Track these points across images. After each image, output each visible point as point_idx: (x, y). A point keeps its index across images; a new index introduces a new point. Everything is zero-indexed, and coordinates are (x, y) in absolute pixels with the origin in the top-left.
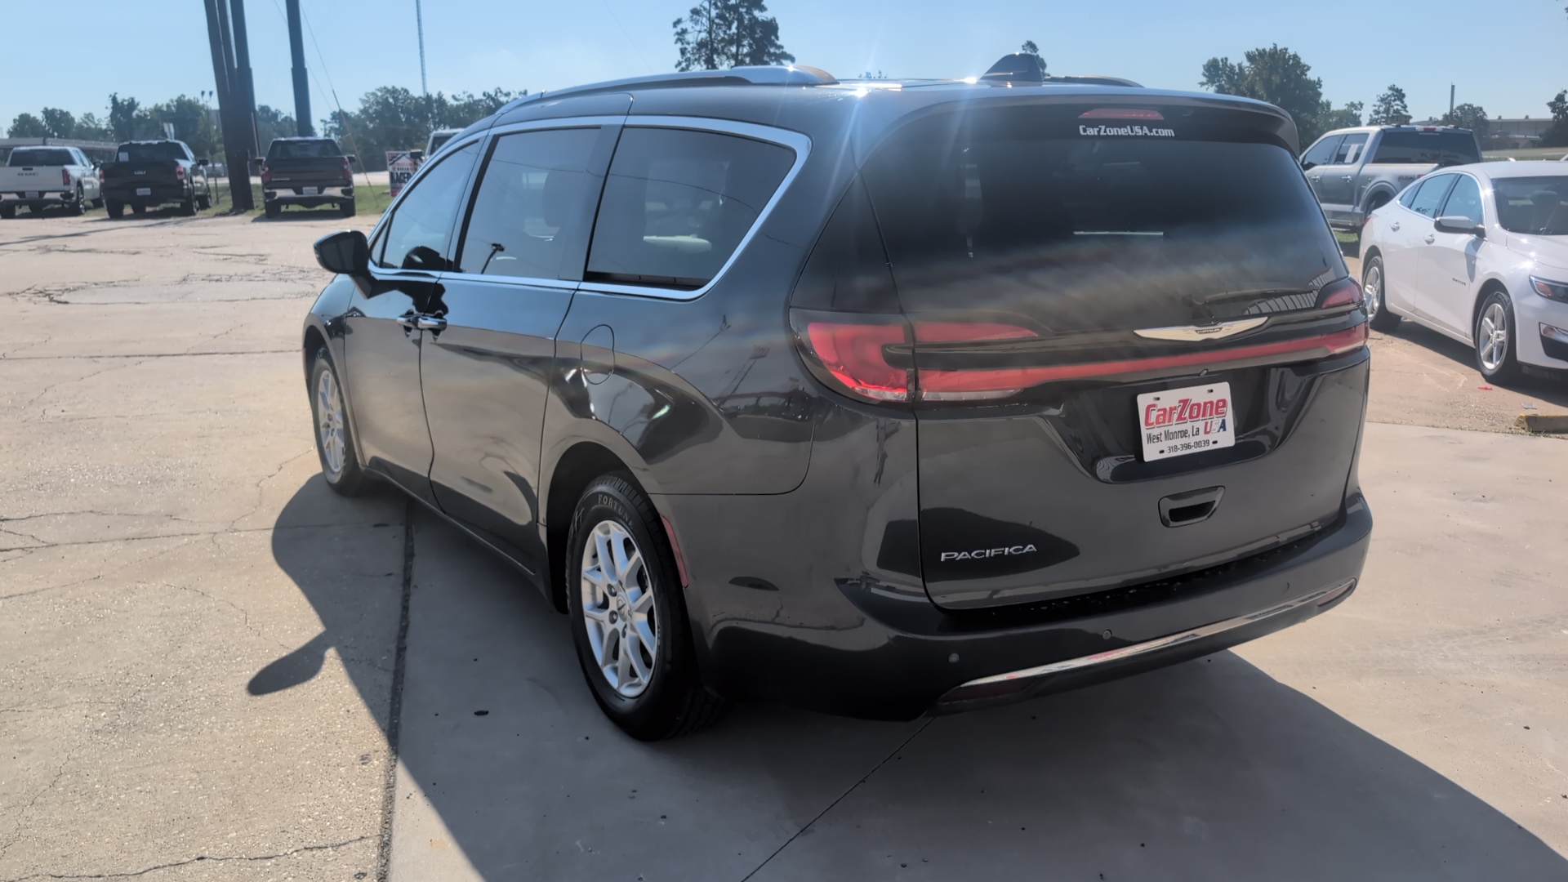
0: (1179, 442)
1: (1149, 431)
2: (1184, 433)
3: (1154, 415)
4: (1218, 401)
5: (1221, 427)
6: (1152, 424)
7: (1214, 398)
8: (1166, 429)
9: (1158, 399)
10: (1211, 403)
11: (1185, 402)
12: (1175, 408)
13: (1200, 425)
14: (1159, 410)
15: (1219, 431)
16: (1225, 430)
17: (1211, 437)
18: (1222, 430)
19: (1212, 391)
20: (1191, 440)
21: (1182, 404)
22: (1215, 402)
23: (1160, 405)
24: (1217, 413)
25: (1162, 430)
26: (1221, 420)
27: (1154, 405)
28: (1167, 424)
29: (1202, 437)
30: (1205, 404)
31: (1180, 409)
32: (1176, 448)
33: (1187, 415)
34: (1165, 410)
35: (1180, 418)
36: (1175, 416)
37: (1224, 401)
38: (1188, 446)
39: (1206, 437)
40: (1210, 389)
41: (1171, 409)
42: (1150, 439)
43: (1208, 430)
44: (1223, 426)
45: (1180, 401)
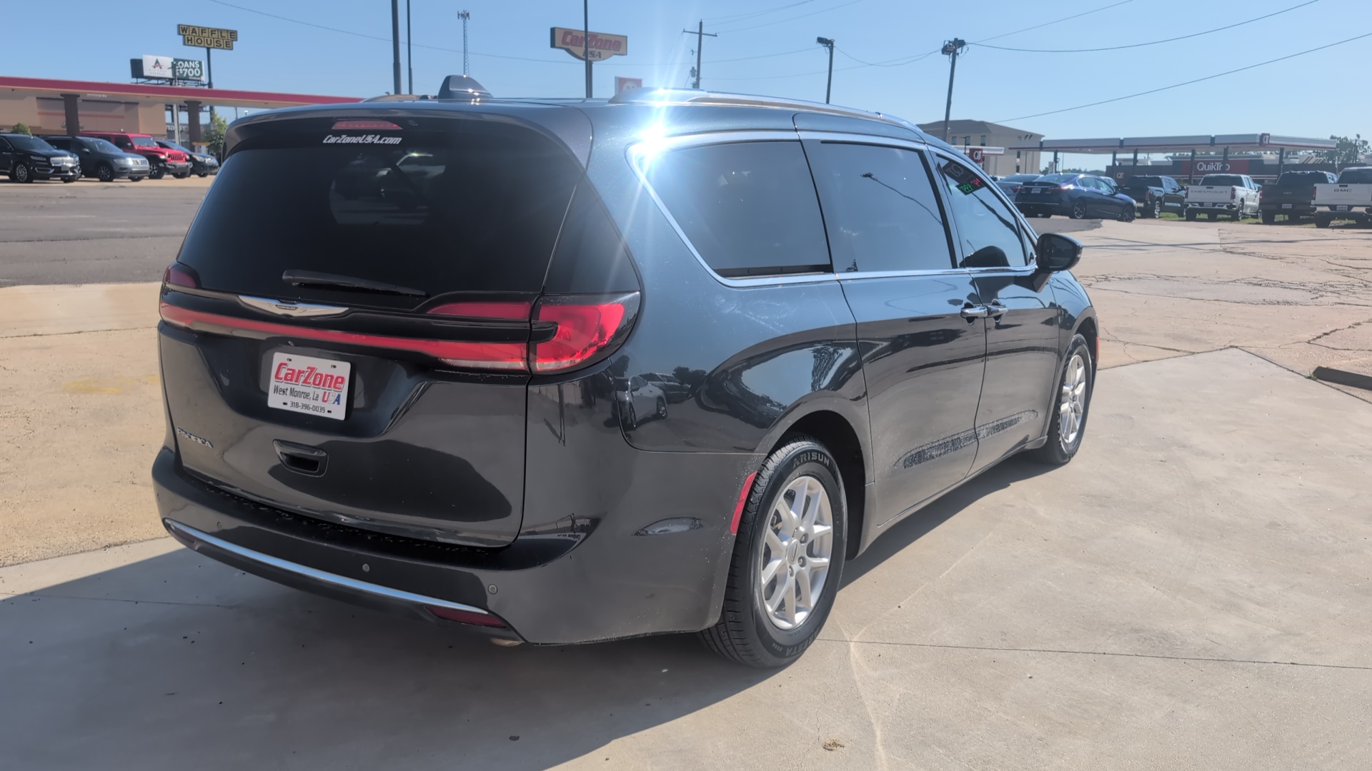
0: (301, 401)
1: (277, 384)
2: (307, 395)
3: (283, 372)
4: (338, 378)
5: (336, 400)
6: (281, 379)
7: (336, 373)
8: (293, 386)
9: (290, 360)
10: (332, 377)
11: (312, 369)
12: (303, 372)
13: (320, 392)
14: (288, 369)
15: (334, 403)
16: (338, 404)
17: (328, 406)
18: (336, 403)
19: (335, 367)
20: (312, 403)
21: (309, 370)
22: (335, 377)
23: (291, 365)
24: (335, 387)
25: (289, 386)
26: (337, 394)
27: (285, 364)
28: (293, 382)
29: (319, 403)
30: (327, 376)
31: (307, 373)
32: (297, 405)
33: (312, 381)
34: (294, 371)
35: (305, 381)
36: (302, 379)
37: (343, 379)
38: (307, 407)
39: (324, 405)
40: (335, 364)
41: (300, 372)
42: (276, 390)
43: (326, 399)
44: (338, 400)
45: (308, 368)
